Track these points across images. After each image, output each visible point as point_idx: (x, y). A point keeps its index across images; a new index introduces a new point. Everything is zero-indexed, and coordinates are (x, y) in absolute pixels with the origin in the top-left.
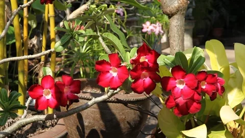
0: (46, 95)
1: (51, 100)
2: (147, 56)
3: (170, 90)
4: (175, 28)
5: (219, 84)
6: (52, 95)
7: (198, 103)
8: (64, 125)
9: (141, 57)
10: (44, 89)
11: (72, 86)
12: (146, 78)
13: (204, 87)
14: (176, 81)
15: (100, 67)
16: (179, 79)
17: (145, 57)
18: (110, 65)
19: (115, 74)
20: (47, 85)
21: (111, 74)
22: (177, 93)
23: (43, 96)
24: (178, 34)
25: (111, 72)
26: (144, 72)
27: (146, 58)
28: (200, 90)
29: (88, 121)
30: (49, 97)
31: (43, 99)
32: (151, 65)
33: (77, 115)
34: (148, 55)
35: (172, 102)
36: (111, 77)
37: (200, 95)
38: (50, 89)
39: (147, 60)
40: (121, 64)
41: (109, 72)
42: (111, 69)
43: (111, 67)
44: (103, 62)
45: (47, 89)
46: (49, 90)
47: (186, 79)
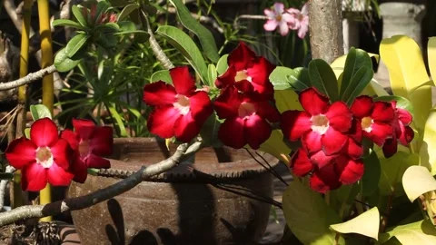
0: (42, 161)
1: (52, 169)
2: (249, 70)
3: (299, 139)
4: (321, 13)
5: (400, 123)
6: (54, 159)
7: (357, 162)
8: (79, 243)
9: (238, 73)
10: (36, 148)
11: (94, 140)
12: (250, 114)
13: (369, 130)
14: (311, 119)
15: (152, 96)
16: (316, 114)
17: (245, 71)
18: (174, 91)
19: (185, 111)
20: (43, 139)
21: (177, 111)
22: (314, 142)
23: (35, 161)
24: (328, 26)
25: (176, 105)
26: (244, 103)
27: (247, 74)
28: (359, 134)
29: (132, 225)
30: (49, 163)
31: (35, 168)
32: (257, 88)
33: (109, 203)
34: (251, 67)
35: (304, 163)
36: (177, 116)
37: (359, 145)
38: (50, 146)
39: (249, 79)
40: (195, 88)
41: (172, 106)
42: (176, 100)
43: (177, 96)
44: (160, 86)
45: (43, 146)
46: (47, 148)
47: (330, 113)
